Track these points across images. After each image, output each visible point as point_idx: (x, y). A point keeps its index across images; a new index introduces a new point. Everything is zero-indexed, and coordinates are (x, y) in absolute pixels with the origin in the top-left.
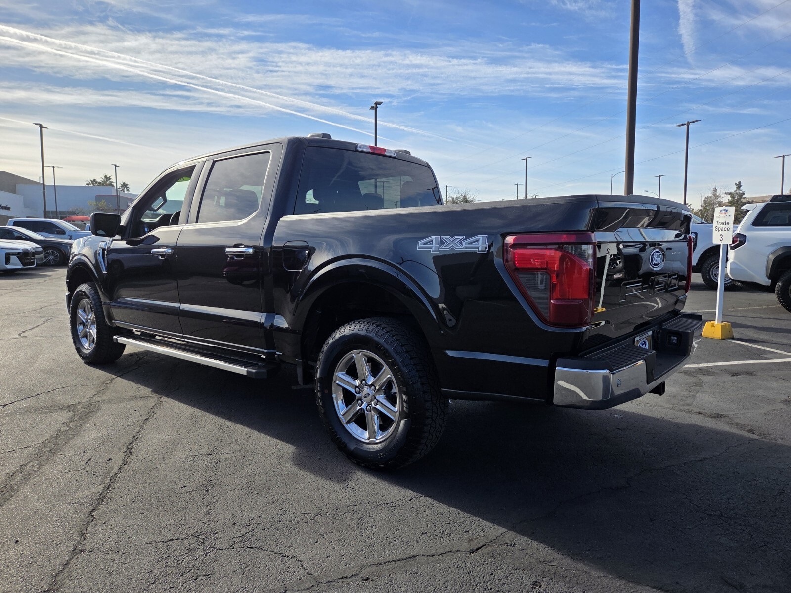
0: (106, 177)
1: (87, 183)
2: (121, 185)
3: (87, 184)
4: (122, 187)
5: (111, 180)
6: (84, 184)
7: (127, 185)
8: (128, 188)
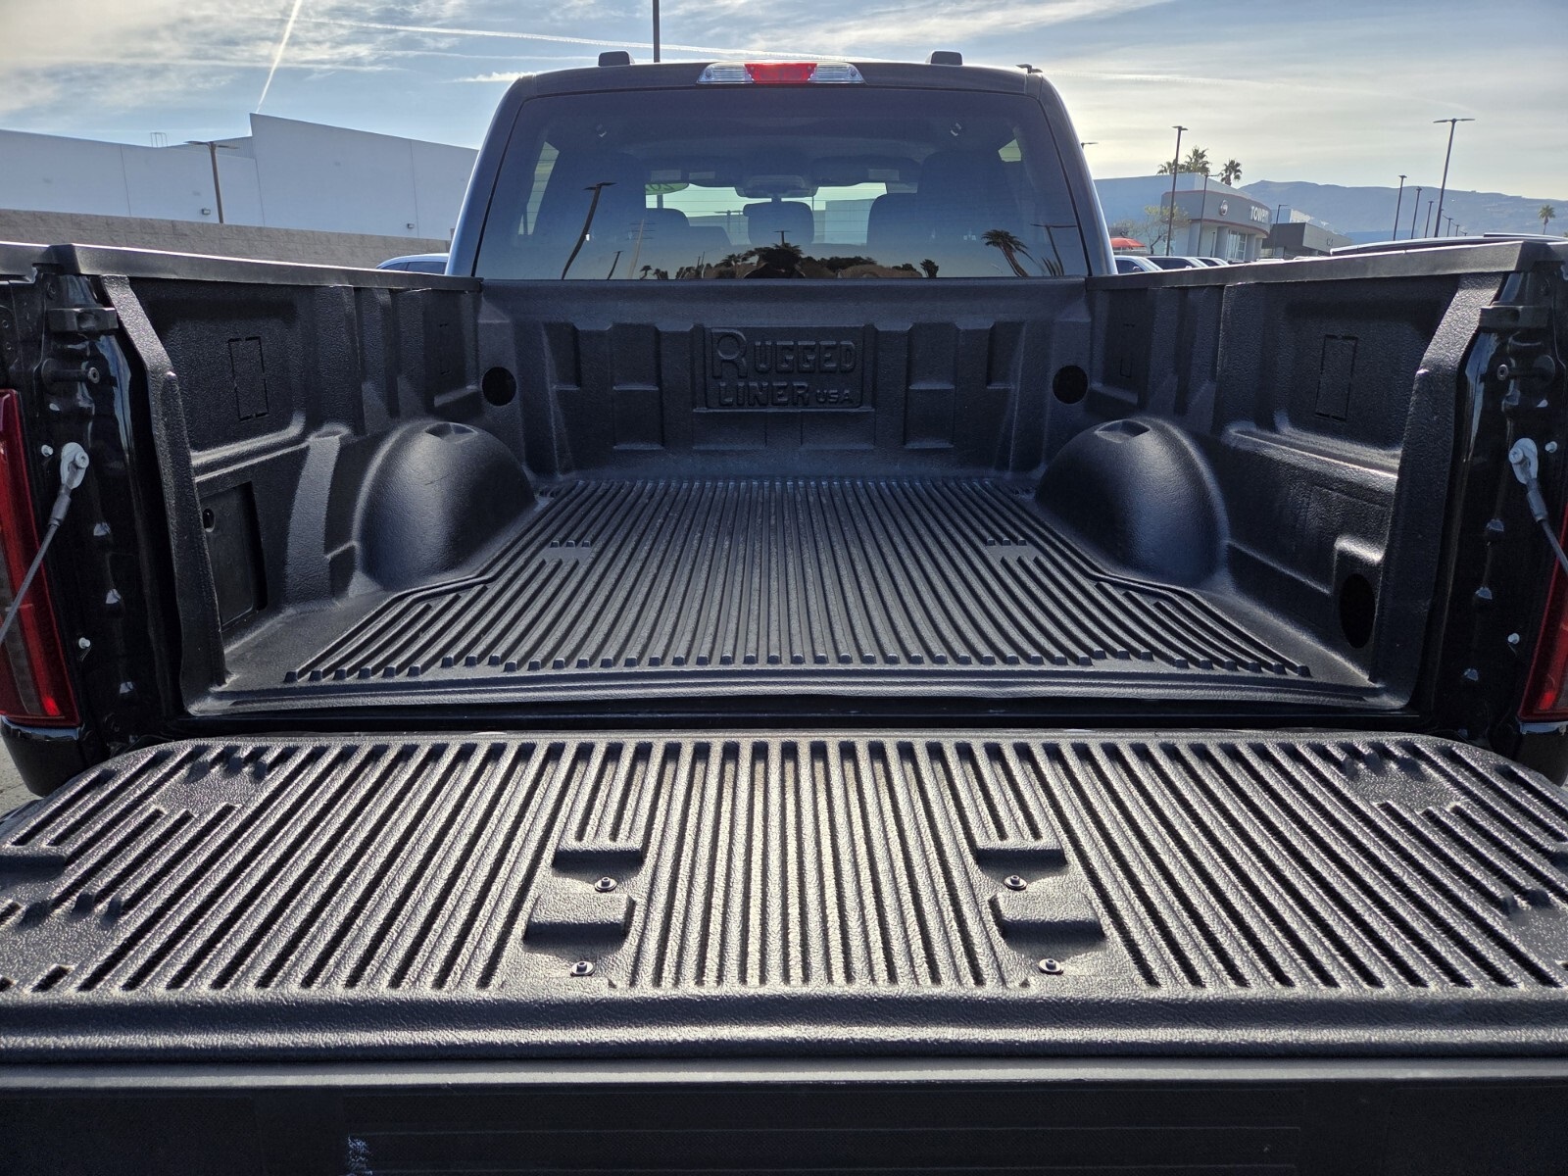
0: (1196, 152)
1: (1161, 168)
2: (1225, 168)
3: (1161, 172)
4: (1226, 171)
5: (1204, 159)
6: (1154, 173)
7: (1238, 165)
8: (1239, 171)
